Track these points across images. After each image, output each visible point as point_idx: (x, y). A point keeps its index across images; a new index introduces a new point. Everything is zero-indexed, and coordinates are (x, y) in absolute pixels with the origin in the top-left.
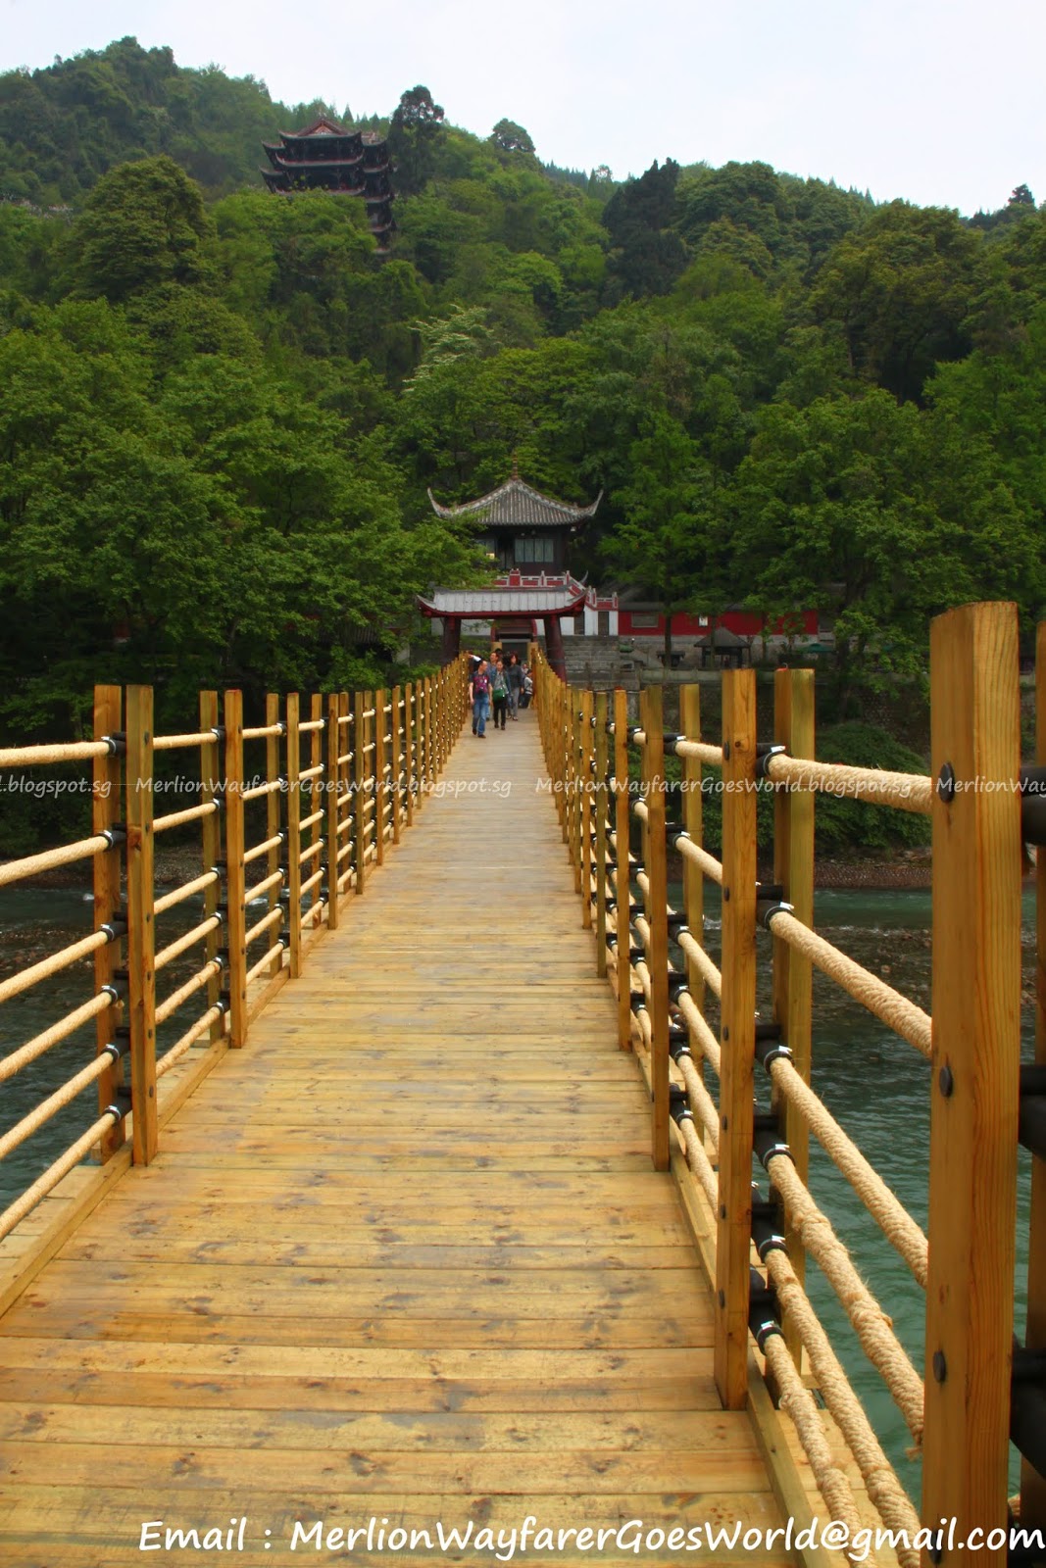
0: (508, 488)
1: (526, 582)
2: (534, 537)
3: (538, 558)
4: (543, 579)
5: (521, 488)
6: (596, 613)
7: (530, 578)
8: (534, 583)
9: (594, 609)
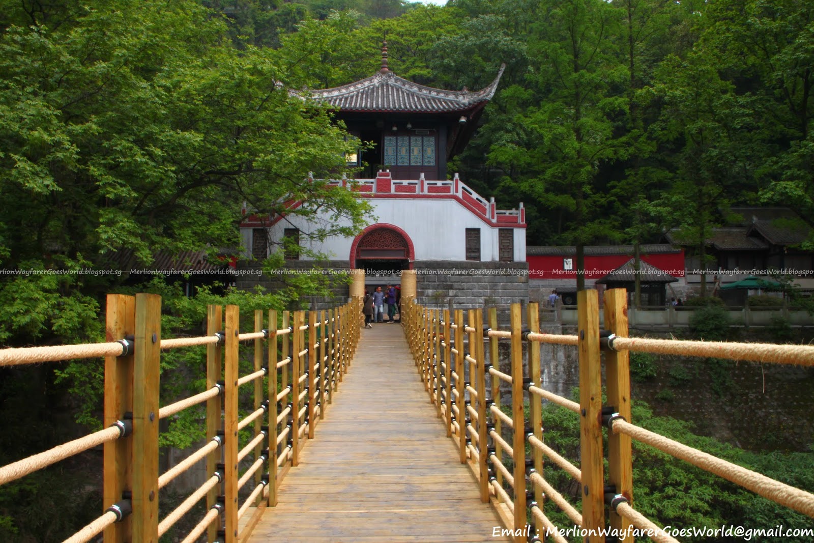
0: (376, 81)
1: (399, 188)
2: (410, 133)
3: (415, 161)
4: (423, 183)
5: (392, 82)
6: (496, 231)
7: (405, 182)
8: (411, 188)
9: (492, 225)
